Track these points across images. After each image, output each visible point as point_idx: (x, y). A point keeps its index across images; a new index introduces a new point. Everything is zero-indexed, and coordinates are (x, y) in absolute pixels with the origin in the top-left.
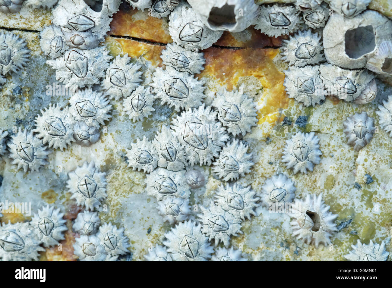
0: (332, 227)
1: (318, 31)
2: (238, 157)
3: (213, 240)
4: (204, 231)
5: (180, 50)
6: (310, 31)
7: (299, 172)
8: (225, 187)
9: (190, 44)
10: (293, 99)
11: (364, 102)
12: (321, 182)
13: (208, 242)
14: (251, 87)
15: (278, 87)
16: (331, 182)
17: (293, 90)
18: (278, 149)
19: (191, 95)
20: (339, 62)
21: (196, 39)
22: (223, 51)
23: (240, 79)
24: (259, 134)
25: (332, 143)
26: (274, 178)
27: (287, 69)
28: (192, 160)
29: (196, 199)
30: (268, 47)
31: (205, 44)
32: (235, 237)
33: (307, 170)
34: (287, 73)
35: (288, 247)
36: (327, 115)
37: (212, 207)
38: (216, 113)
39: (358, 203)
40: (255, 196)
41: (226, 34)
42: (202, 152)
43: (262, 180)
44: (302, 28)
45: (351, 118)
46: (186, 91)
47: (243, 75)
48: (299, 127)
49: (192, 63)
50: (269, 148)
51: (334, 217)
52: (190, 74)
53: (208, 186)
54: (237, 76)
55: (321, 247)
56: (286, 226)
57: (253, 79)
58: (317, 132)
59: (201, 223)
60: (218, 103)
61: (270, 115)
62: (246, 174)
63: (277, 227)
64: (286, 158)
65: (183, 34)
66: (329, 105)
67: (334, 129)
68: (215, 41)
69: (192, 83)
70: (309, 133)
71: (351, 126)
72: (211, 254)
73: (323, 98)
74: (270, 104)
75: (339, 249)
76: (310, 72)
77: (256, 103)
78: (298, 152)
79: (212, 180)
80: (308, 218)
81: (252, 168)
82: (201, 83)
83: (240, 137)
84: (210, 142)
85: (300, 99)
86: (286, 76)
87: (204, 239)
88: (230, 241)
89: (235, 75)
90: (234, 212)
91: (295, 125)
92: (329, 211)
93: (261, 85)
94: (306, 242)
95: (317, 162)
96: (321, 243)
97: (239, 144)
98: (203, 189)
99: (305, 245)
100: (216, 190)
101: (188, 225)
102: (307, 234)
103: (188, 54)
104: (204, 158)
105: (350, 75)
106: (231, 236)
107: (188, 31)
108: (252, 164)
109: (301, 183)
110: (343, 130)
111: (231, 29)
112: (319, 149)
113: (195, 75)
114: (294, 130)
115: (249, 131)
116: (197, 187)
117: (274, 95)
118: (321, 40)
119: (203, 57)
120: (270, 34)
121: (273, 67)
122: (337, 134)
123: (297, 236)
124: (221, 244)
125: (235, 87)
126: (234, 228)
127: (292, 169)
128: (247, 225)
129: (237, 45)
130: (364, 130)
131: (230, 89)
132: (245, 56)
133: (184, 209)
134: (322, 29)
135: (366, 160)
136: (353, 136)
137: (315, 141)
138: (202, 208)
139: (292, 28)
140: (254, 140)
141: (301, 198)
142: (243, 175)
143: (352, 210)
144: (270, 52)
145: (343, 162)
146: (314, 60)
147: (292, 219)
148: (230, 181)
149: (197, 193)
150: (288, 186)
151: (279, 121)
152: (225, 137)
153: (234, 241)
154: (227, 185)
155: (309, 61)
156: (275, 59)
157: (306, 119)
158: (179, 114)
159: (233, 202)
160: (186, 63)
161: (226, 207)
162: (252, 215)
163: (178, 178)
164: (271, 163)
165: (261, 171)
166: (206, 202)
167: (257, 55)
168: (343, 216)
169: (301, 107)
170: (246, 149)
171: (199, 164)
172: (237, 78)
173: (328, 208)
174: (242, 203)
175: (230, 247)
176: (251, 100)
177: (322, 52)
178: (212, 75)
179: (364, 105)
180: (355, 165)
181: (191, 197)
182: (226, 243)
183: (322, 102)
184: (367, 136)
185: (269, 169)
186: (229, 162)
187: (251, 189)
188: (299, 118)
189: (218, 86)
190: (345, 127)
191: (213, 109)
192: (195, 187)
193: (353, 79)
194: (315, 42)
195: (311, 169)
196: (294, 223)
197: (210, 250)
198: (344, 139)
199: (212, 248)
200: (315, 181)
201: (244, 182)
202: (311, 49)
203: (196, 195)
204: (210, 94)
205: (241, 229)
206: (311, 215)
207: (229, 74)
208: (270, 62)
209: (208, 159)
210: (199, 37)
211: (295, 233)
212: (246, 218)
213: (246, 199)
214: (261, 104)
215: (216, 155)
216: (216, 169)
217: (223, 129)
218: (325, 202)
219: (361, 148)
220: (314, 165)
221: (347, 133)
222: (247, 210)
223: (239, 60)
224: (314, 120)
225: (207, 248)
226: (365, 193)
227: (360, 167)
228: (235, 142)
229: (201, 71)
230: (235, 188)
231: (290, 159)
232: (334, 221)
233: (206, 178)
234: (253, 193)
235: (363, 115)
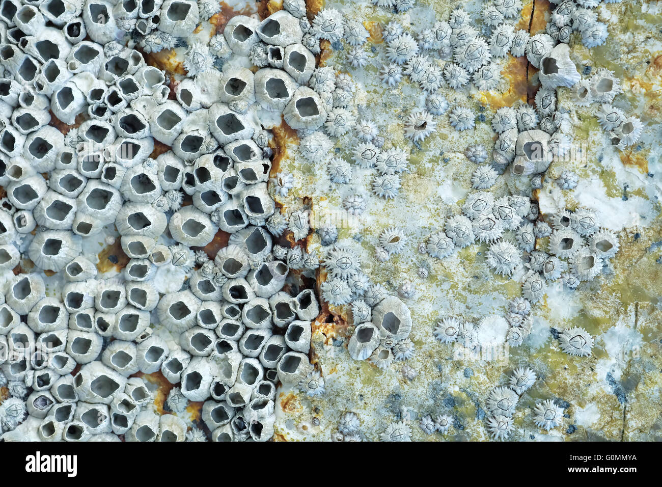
0: (416, 138)
1: (539, 126)
2: (460, 79)
3: (407, 64)
4: (413, 58)
5: (526, 41)
6: (539, 122)
7: (450, 117)
8: (440, 71)
9: (530, 47)
10: (496, 112)
11: (495, 156)
12: (443, 131)
13: (406, 61)
14: (503, 86)
15: (504, 103)
16: (444, 137)
17: (503, 112)
18: (465, 104)
19: (499, 49)
20: (521, 139)
21: (534, 51)
22: (525, 68)
23: (508, 79)
24: (473, 92)
25: (468, 137)
26: (446, 102)
27: (514, 109)
28: (458, 50)
29: (432, 53)
30: (528, 97)
31: (531, 58)
32: (409, 78)
33: (451, 122)
34: (512, 108)
35: (403, 111)
36: (486, 134)
37: (428, 63)
38: (487, 64)
39: (432, 153)
40: (434, 90)
41: (537, 70)
42: (463, 56)
43: (444, 94)
44: (540, 117)
45: (484, 149)
46: (501, 45)
47: (510, 81)
48: (478, 116)
49: (518, 49)
50: (465, 98)
51: (423, 139)
52: (511, 48)
53: (440, 60)
54: (509, 77)
55: (403, 132)
56: (416, 110)
57: (508, 87)
58: (475, 128)
59: (418, 57)
60: (493, 65)
61: (486, 98)
62: (449, 84)
63: (415, 104)
64: (459, 109)
65: (537, 43)
66: (493, 135)
67: (477, 138)
68: (532, 63)
69: (506, 49)
70: (475, 123)
71: (479, 148)
72: (398, 63)
73: (497, 131)
74: (493, 98)
75: (402, 143)
76: (513, 122)
77: (493, 89)
78: (464, 115)
79: (444, 63)
80: (423, 122)
81: (452, 88)
82: (505, 54)
83: (472, 80)
84: (470, 61)
85: (496, 116)
86: (510, 108)
87: (408, 58)
88: (406, 75)
89: (510, 76)
90: (425, 76)
91: (480, 114)
92: (426, 136)
93: (504, 92)
94: (406, 122)
95: (456, 128)
96: (406, 132)
97: (467, 79)
98: (439, 57)
99: (404, 122)
100: (438, 66)
101: (416, 48)
102: (412, 123)
103: (524, 47)
104: (458, 58)
105: (513, 146)
106: (410, 75)
107: (539, 45)
108: (455, 88)
109: (443, 118)
110: (477, 144)
111: (542, 72)
112: (465, 129)
113: (510, 51)
114: (477, 113)
115: (476, 85)
116: (440, 54)
117: (498, 100)
118: (533, 129)
119: (521, 56)
120: (537, 97)
121: (516, 100)
122: (474, 141)
123: (410, 116)
124: (405, 69)
125: (502, 76)
126: (415, 77)
127: (452, 113)
128: (417, 85)
129: (529, 77)
130: (478, 156)
131: (501, 73)
132: (522, 82)
133: (426, 46)
134: (540, 129)
135: (458, 158)
136: (473, 150)
137: (470, 127)
138: (427, 57)
139: (541, 110)
140: (470, 88)
141: (434, 119)
142: (448, 82)
143: (427, 150)
144: (525, 98)
145: (457, 144)
146: (521, 125)
147: (421, 113)
148: (444, 74)
149: (436, 54)
150: (441, 111)
151: (482, 104)
152: (471, 70)
153: (406, 77)
154: (441, 72)
155: (520, 121)
156: (521, 101)
157: (483, 121)
158: (486, 42)
159: (432, 76)
160: (519, 45)
161: (428, 72)
162: (423, 88)
163: (446, 41)
164: (455, 99)
165: (450, 93)
166: (431, 59)
167: (523, 90)
168: (423, 145)
169: (491, 117)
170: (464, 83)
171: (455, 54)
172: (508, 77)
173: (428, 136)
174: (431, 81)
175: (402, 75)
176: (495, 86)
177: (526, 130)
178: (510, 62)
179: (492, 156)
180: (455, 152)
181: (434, 50)
182: (405, 72)
183: (495, 130)
184: (473, 158)
185: (452, 98)
186: (457, 73)
187: (439, 88)
188: (485, 116)
189: (503, 66)
190: (479, 145)
191: (489, 63)
192: (440, 53)
193: (510, 148)
194: (532, 125)
195: (452, 124)
196: (418, 114)
197: (400, 62)
198: (471, 145)
199: (402, 63)
200: (444, 127)
201: (443, 83)
202: (528, 122)
203: (434, 53)
204: (498, 61)
205: (414, 81)
206: (424, 126)
207: (511, 72)
208: (519, 98)
209: (458, 60)
210: (535, 53)
211: (412, 115)
212: (421, 85)
213: (433, 84)
214: (492, 92)
215: (460, 65)
216: (451, 65)
217: (477, 69)
218: (431, 133)
219: (465, 155)
220: (455, 127)
221: (475, 146)
222: (426, 85)
223: (520, 78)
224: (483, 126)
225: (402, 60)
226: (438, 158)
227: (454, 155)
228: (469, 77)
229: (513, 55)
230: (439, 77)
231: (459, 111)
232: (420, 139)
233: (445, 59)
234: (437, 89)
235: (487, 156)
